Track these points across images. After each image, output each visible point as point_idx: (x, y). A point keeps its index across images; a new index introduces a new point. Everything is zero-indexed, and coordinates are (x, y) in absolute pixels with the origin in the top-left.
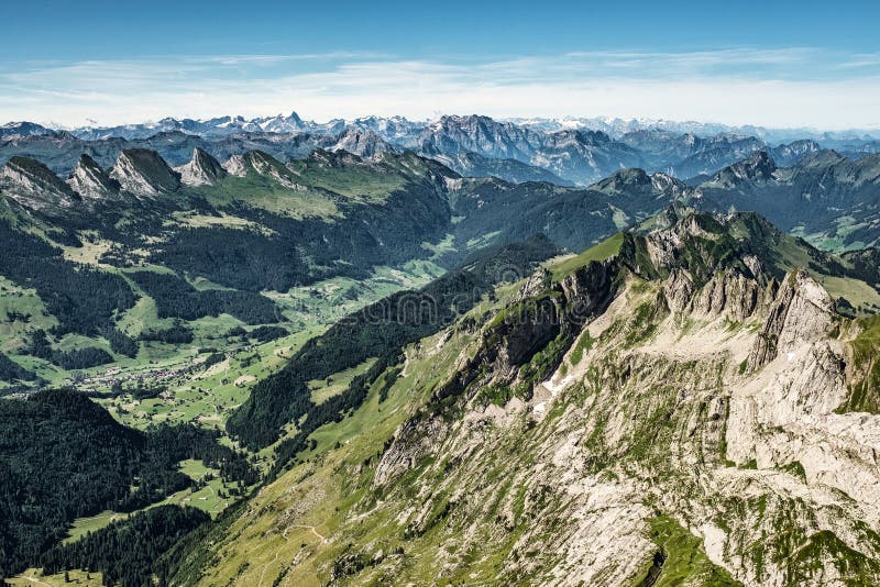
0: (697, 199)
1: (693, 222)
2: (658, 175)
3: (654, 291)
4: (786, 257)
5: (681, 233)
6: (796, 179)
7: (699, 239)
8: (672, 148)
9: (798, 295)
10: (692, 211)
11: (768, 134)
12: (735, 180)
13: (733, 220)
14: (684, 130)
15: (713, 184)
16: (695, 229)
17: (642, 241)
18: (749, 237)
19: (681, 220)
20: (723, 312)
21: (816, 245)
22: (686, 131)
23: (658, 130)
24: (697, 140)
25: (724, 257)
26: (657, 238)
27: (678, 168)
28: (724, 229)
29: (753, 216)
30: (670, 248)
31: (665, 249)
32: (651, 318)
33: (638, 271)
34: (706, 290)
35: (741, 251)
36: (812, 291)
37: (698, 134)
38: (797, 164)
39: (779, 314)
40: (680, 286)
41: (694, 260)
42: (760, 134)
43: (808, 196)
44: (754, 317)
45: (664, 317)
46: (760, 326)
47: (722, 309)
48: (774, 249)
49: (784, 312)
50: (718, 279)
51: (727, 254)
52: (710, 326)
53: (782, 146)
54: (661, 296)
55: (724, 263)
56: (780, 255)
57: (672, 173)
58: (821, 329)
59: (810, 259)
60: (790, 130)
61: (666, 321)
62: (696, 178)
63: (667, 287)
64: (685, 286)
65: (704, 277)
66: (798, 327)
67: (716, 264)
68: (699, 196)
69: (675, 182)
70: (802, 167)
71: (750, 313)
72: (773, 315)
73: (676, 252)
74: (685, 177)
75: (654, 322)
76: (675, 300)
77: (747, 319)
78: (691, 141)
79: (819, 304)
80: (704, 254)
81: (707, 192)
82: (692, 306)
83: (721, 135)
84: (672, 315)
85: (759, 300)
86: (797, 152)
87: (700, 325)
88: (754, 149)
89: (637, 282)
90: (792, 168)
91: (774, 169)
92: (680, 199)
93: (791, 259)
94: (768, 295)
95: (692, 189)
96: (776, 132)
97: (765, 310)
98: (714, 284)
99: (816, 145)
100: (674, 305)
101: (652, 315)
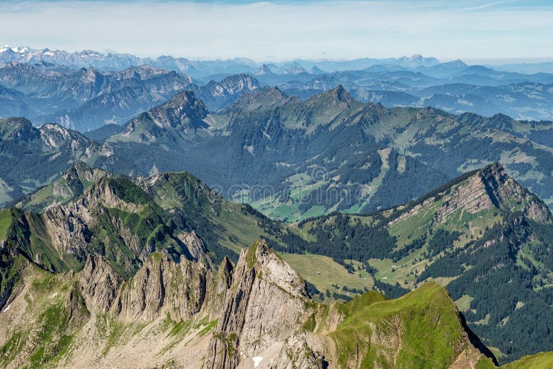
0: (105, 158)
1: (107, 188)
2: (49, 127)
3: (65, 288)
4: (231, 231)
5: (91, 205)
6: (233, 127)
7: (117, 212)
8: (65, 89)
9: (260, 277)
10: (101, 174)
11: (192, 67)
12: (155, 130)
13: (159, 185)
14: (81, 64)
15: (126, 137)
16: (109, 199)
17: (38, 218)
18: (180, 205)
19: (90, 188)
20: (163, 310)
21: (266, 213)
22: (82, 64)
23: (44, 63)
24: (99, 77)
25: (153, 235)
26: (60, 214)
27: (76, 115)
28: (147, 196)
29: (184, 177)
30: (78, 227)
31: (71, 229)
32: (64, 326)
33: (37, 260)
34: (137, 282)
35: (174, 226)
36: (277, 270)
37: (100, 67)
38: (233, 106)
39: (238, 305)
40: (100, 278)
41: (113, 241)
42: (182, 68)
43: (251, 149)
44: (204, 314)
45: (82, 324)
46: (214, 323)
47: (161, 304)
48: (215, 221)
49: (243, 302)
50: (150, 264)
51: (156, 230)
52: (146, 330)
53: (212, 83)
54: (75, 295)
55: (153, 243)
56: (224, 230)
57: (67, 122)
58: (292, 321)
59: (261, 232)
60: (220, 62)
61: (85, 329)
62: (102, 128)
63: (83, 281)
64: (109, 277)
65: (128, 264)
66: (263, 321)
67: (142, 244)
68: (108, 154)
69: (74, 135)
70: (240, 111)
71: (199, 306)
72: (230, 306)
73: (88, 233)
74: (87, 127)
75: (68, 332)
76: (95, 299)
77: (196, 316)
78: (91, 78)
79: (286, 286)
80: (125, 233)
81: (119, 147)
82: (120, 303)
83: (131, 68)
84: (93, 320)
85: (209, 289)
86: (231, 91)
87: (133, 330)
88: (176, 88)
89: (41, 276)
90: (228, 112)
91: (206, 113)
92: (84, 160)
93: (237, 233)
94: (220, 282)
95: (98, 145)
96: (203, 64)
97: (218, 301)
98: (148, 271)
99: (255, 82)
100: (94, 304)
101: (65, 321)
